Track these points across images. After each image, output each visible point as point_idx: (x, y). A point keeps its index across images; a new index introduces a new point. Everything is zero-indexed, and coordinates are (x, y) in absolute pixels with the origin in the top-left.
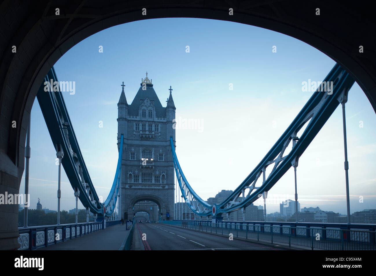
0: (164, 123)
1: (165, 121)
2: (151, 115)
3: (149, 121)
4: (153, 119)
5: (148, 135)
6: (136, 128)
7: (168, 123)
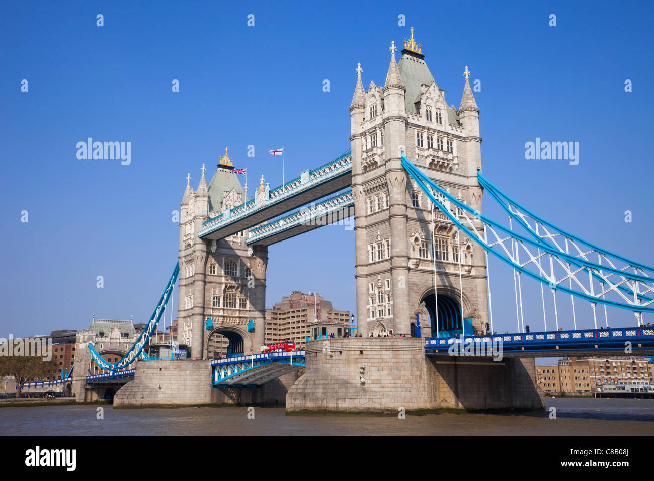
0: (462, 139)
1: (463, 135)
2: (439, 120)
3: (439, 132)
4: (444, 127)
5: (443, 159)
6: (418, 140)
7: (471, 141)
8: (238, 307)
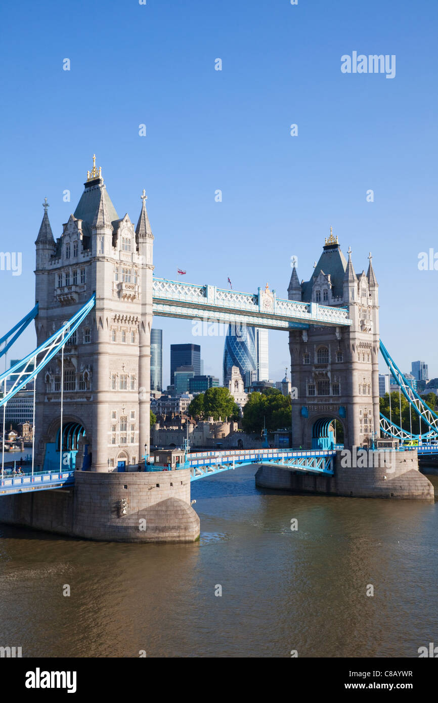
2: (76, 252)
3: (72, 266)
4: (78, 258)
5: (66, 294)
8: (331, 394)
